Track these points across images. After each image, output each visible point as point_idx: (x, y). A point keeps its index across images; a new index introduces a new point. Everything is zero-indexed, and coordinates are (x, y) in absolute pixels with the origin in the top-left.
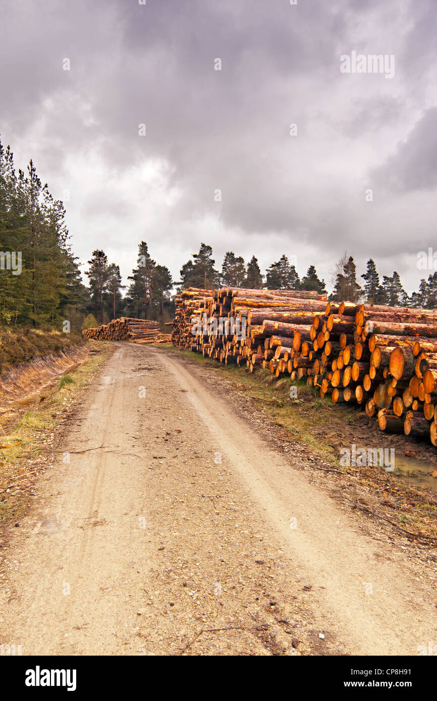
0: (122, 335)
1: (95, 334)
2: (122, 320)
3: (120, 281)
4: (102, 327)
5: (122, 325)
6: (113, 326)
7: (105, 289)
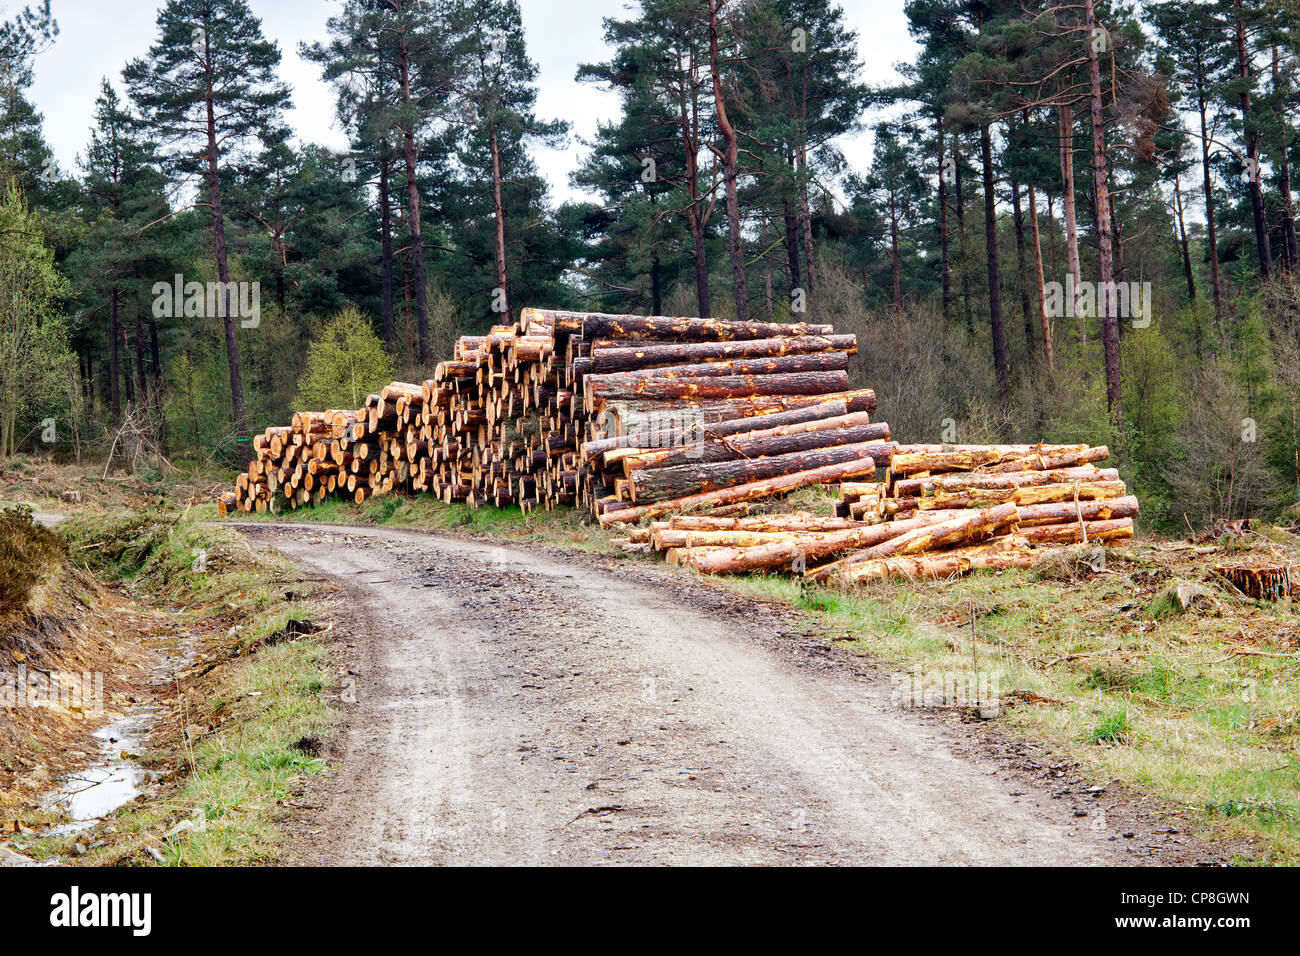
0: (539, 465)
1: (339, 457)
2: (536, 330)
3: (528, 97)
4: (391, 400)
5: (538, 376)
6: (465, 384)
7: (435, 150)
